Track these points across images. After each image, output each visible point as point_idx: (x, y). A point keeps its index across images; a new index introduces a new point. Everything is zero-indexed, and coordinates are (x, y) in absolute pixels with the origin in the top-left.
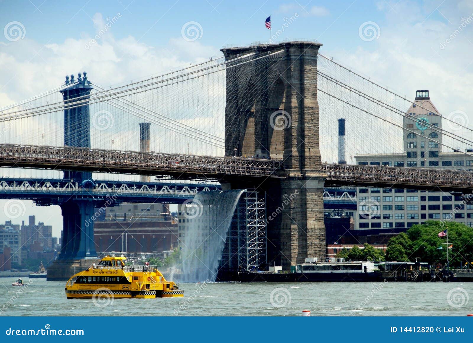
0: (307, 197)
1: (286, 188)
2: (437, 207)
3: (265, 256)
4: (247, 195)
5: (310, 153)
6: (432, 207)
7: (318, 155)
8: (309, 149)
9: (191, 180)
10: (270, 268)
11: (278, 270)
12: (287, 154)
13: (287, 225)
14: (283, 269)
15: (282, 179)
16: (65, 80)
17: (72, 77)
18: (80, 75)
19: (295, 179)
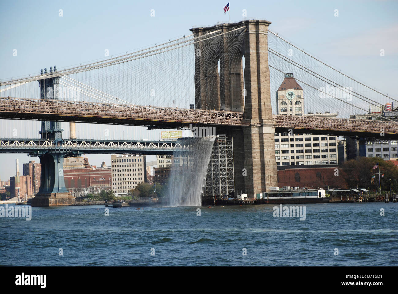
0: (264, 140)
1: (247, 134)
2: (302, 151)
3: (233, 186)
4: (219, 139)
5: (265, 106)
6: (298, 151)
7: (270, 108)
8: (265, 103)
9: (174, 129)
10: (238, 196)
11: (245, 198)
12: (248, 108)
13: (249, 162)
14: (248, 196)
15: (244, 127)
16: (41, 72)
17: (45, 70)
18: (51, 68)
19: (255, 127)
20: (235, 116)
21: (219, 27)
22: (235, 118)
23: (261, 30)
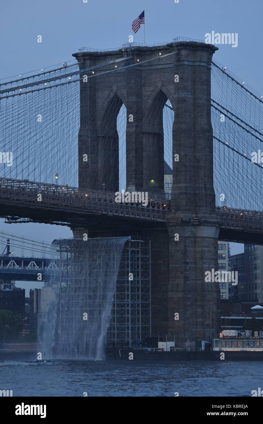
4: (130, 244)
5: (206, 191)
8: (205, 185)
10: (159, 343)
11: (171, 347)
12: (177, 192)
13: (178, 286)
14: (176, 346)
15: (171, 224)
19: (189, 224)
20: (156, 205)
21: (127, 51)
22: (156, 208)
23: (203, 61)
